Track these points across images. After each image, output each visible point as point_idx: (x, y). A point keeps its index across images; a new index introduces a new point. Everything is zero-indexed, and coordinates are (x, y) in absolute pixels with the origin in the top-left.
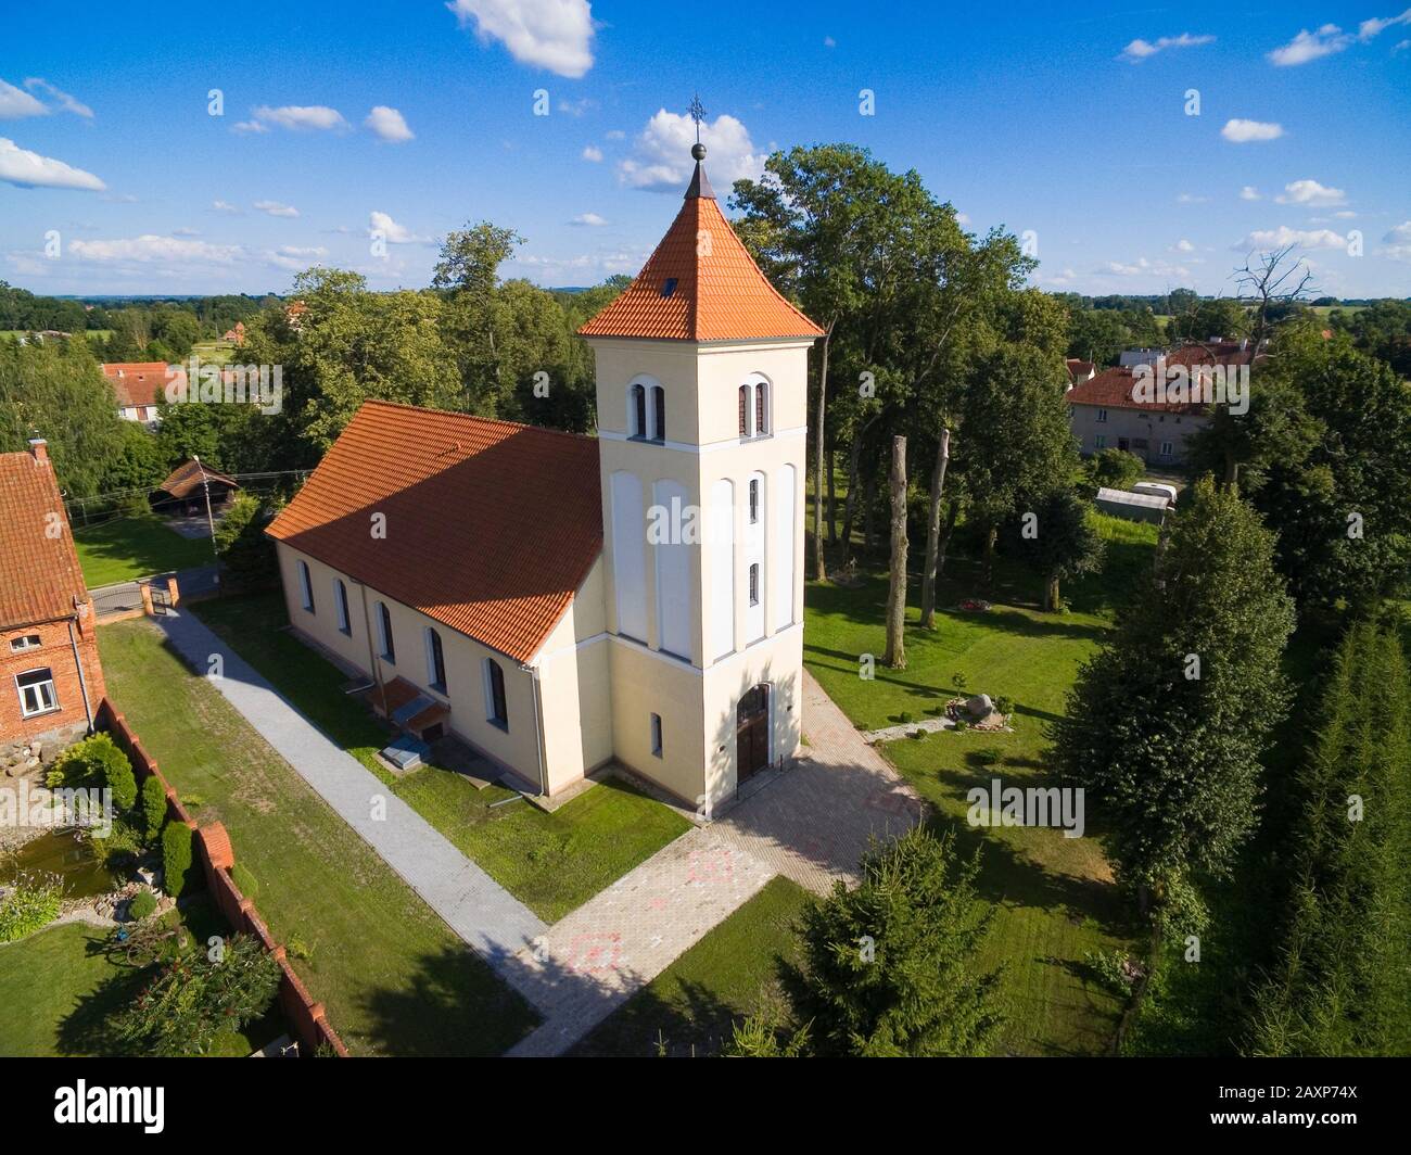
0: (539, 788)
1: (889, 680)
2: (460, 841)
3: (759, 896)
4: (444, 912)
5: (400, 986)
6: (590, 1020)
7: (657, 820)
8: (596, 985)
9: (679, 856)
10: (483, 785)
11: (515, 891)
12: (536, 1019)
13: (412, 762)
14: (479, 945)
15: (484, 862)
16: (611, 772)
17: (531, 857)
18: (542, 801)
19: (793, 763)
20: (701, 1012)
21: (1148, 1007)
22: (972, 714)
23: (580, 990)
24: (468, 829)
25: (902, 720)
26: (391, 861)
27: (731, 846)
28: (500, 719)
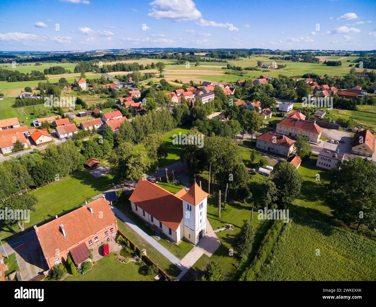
0: (176, 242)
1: (218, 220)
2: (168, 249)
3: (202, 256)
4: (169, 259)
5: (168, 268)
6: (186, 271)
7: (190, 246)
8: (186, 267)
9: (193, 251)
10: (169, 241)
11: (176, 256)
12: (181, 271)
13: (159, 238)
14: (174, 264)
15: (172, 252)
16: (184, 239)
17: (177, 252)
18: (176, 244)
19: (205, 237)
20: (197, 270)
21: (238, 269)
22: (228, 227)
23: (185, 268)
24: (169, 247)
25: (219, 228)
26: (161, 253)
27: (198, 250)
28: (170, 233)
